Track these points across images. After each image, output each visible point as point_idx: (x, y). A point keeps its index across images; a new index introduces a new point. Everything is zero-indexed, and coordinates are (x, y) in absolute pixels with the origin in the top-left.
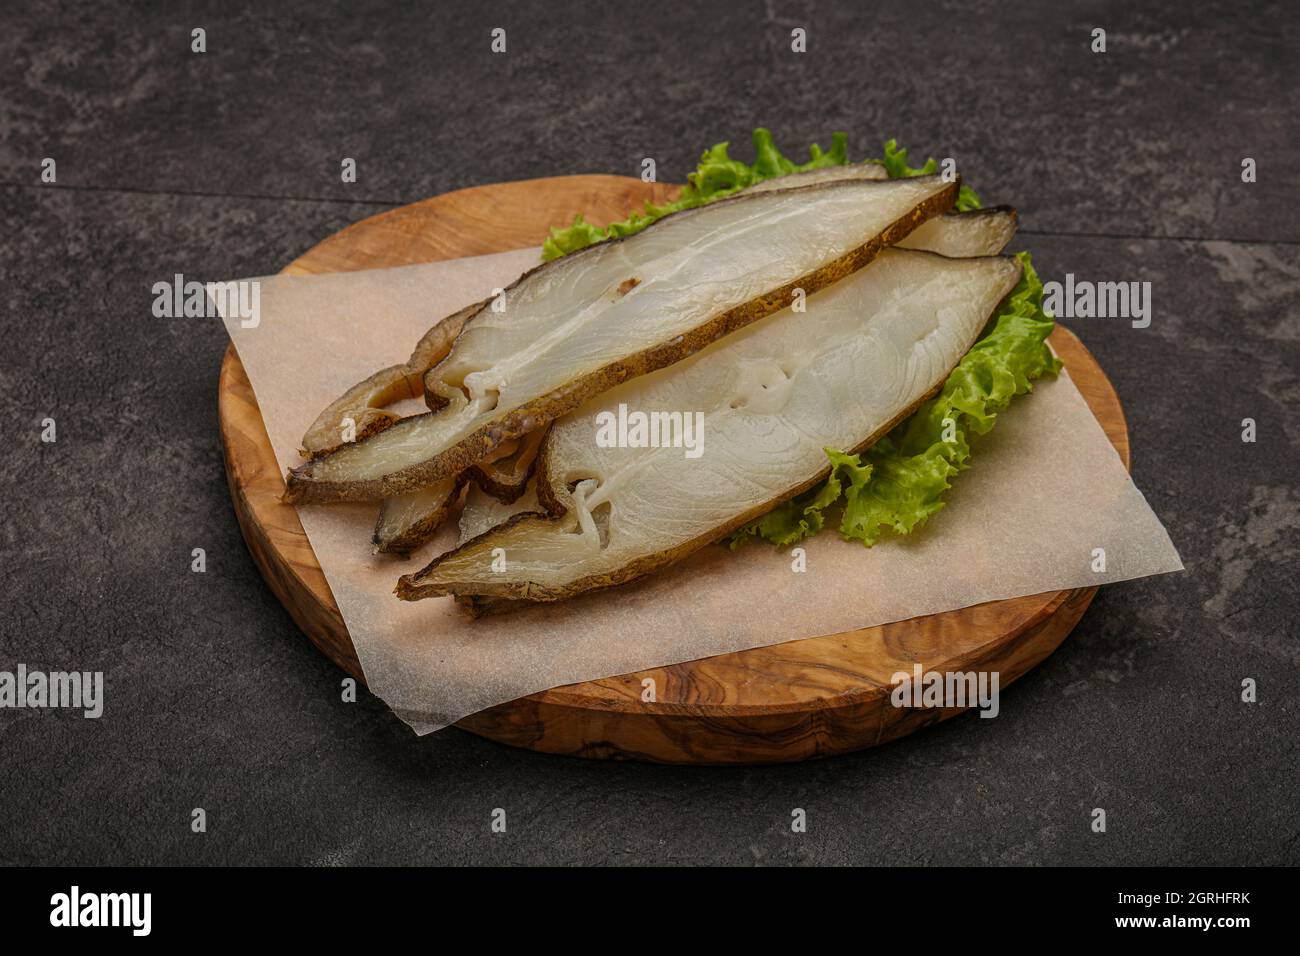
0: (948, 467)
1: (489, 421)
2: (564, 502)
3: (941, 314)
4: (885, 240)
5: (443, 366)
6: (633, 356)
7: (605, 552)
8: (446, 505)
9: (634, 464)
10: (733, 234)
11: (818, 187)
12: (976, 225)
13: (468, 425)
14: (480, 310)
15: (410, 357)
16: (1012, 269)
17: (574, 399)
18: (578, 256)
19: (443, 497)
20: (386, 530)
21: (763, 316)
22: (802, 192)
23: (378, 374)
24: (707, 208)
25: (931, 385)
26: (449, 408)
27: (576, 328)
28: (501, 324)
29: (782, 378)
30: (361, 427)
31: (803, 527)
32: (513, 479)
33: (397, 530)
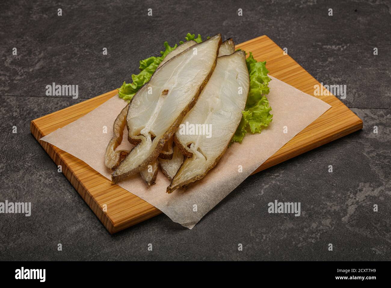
1: (159, 140)
2: (191, 152)
3: (237, 70)
5: (131, 132)
6: (186, 107)
7: (207, 160)
10: (181, 69)
11: (187, 50)
15: (113, 135)
16: (242, 52)
17: (178, 125)
18: (140, 91)
20: (147, 178)
21: (205, 85)
22: (184, 53)
25: (248, 88)
26: (143, 141)
27: (160, 108)
28: (136, 116)
29: (218, 99)
30: (118, 157)
31: (243, 135)
32: (171, 152)
33: (150, 177)
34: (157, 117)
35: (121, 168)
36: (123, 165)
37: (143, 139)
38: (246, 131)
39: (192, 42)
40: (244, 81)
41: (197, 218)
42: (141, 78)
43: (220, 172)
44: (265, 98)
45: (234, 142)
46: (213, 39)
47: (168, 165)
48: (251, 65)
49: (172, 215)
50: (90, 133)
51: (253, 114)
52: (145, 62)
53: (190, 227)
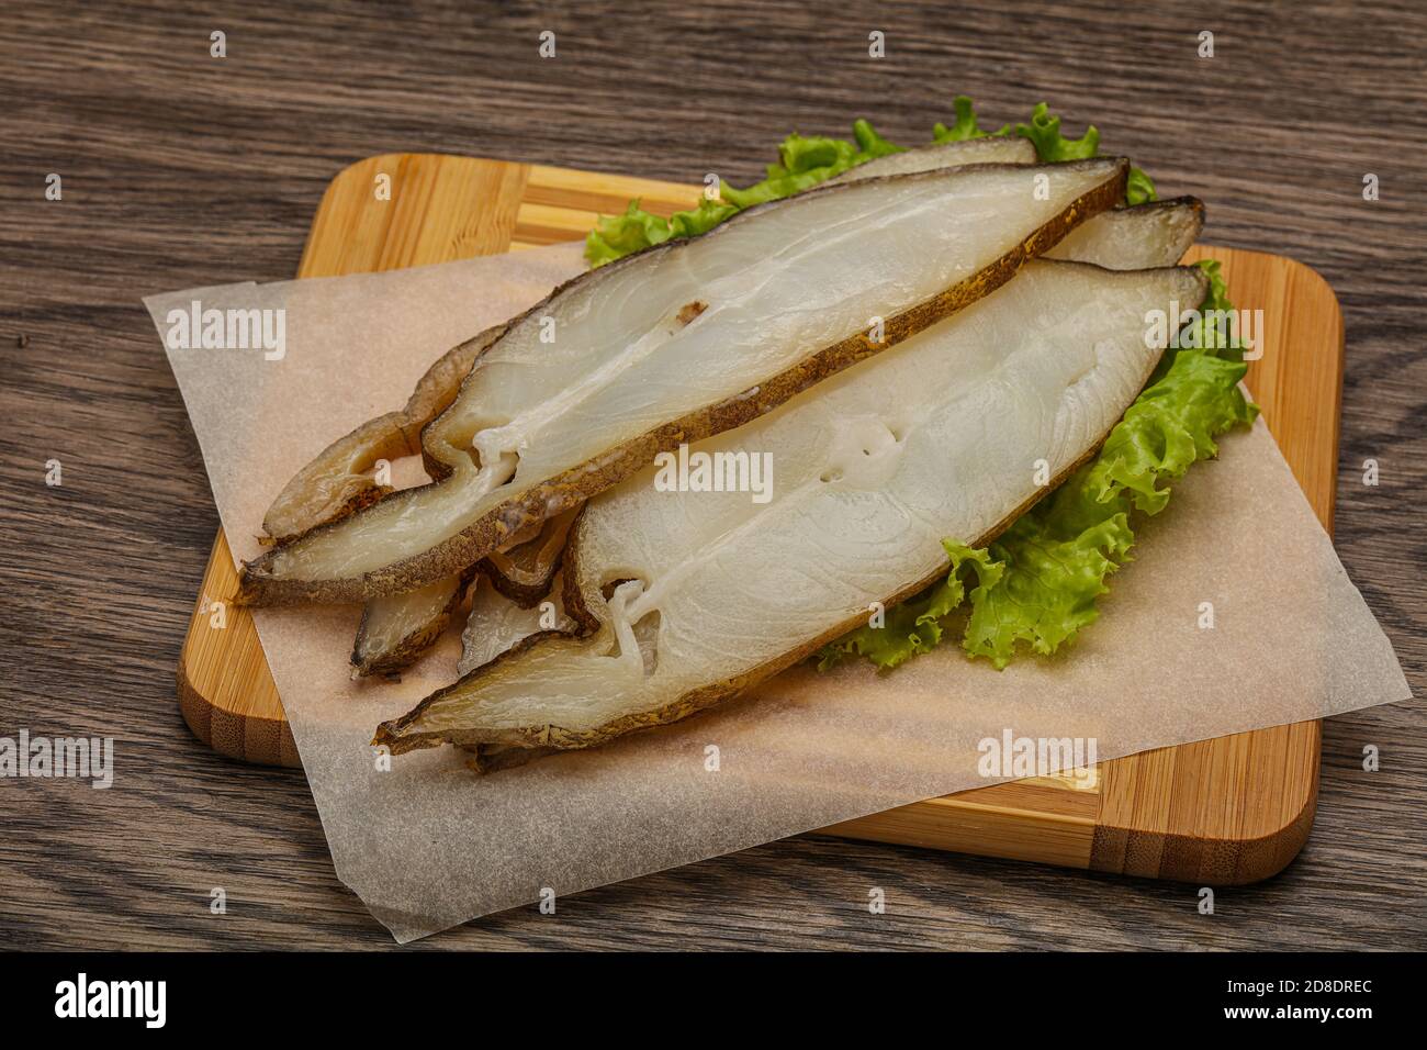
0: (1105, 563)
1: (503, 501)
2: (596, 613)
3: (1101, 348)
4: (1028, 250)
5: (448, 417)
6: (693, 415)
7: (651, 680)
8: (447, 610)
9: (691, 559)
10: (830, 243)
11: (943, 172)
12: (1150, 221)
13: (477, 504)
14: (498, 339)
15: (407, 402)
16: (1195, 283)
17: (615, 472)
18: (629, 262)
19: (443, 600)
20: (369, 645)
21: (866, 357)
22: (922, 180)
23: (364, 426)
24: (798, 199)
25: (1086, 447)
26: (449, 480)
27: (624, 371)
28: (525, 359)
30: (340, 502)
32: (533, 577)
33: (384, 646)
34: (580, 401)
35: (297, 550)
37: (458, 471)
39: (1018, 148)
40: (1090, 413)
41: (454, 907)
43: (686, 759)
46: (1078, 171)
47: (501, 624)
49: (346, 850)
50: (339, 354)
52: (792, 146)
53: (401, 931)
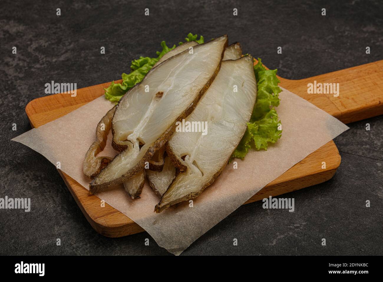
1: (149, 147)
2: (185, 165)
3: (243, 77)
6: (182, 113)
10: (179, 70)
14: (113, 116)
17: (171, 132)
20: (131, 191)
21: (206, 91)
22: (183, 54)
25: (255, 98)
26: (129, 148)
27: (152, 112)
28: (124, 118)
29: (219, 107)
30: (99, 164)
31: (247, 150)
32: (161, 163)
33: (135, 190)
34: (147, 121)
35: (101, 177)
36: (104, 173)
37: (129, 146)
38: (250, 146)
39: (193, 43)
40: (251, 90)
42: (132, 79)
43: (218, 191)
44: (274, 111)
45: (235, 158)
46: (217, 41)
47: (157, 177)
48: (260, 72)
49: (158, 238)
50: (70, 136)
51: (259, 127)
52: (138, 62)
53: (176, 253)
